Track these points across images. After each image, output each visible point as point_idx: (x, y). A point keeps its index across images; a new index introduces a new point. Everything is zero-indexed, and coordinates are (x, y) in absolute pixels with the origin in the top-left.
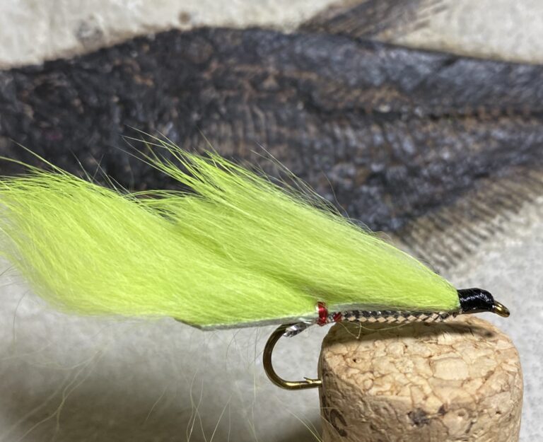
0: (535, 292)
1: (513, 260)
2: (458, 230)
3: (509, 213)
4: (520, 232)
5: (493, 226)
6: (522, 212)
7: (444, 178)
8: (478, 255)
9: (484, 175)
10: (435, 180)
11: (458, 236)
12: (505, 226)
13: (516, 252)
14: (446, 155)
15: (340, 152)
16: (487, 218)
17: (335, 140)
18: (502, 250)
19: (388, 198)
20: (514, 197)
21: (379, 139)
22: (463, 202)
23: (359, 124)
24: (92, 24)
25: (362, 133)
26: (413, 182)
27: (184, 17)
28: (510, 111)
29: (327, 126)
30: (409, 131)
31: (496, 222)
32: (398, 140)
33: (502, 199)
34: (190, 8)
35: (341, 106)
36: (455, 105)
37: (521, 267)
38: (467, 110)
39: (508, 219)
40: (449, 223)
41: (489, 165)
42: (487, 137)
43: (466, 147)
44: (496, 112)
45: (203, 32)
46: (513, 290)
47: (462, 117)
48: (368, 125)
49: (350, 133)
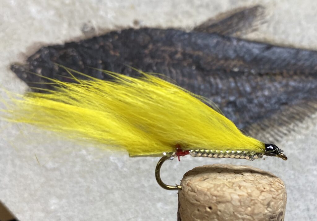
0: (311, 161)
1: (300, 145)
2: (272, 130)
3: (298, 122)
4: (303, 131)
5: (290, 128)
6: (304, 122)
7: (265, 105)
8: (282, 143)
9: (285, 104)
10: (261, 105)
11: (272, 133)
12: (296, 128)
13: (302, 141)
14: (266, 93)
15: (214, 91)
16: (287, 124)
17: (211, 85)
18: (294, 140)
19: (238, 114)
20: (301, 115)
21: (233, 85)
22: (275, 116)
23: (223, 77)
24: (90, 25)
25: (225, 81)
26: (250, 106)
27: (136, 22)
28: (298, 72)
29: (207, 78)
30: (248, 81)
31: (291, 126)
32: (242, 85)
33: (294, 115)
34: (139, 18)
35: (214, 68)
36: (271, 69)
37: (304, 149)
38: (277, 71)
39: (297, 125)
40: (268, 127)
41: (288, 99)
42: (287, 85)
43: (276, 89)
44: (291, 73)
45: (145, 30)
46: (300, 160)
47: (275, 75)
48: (227, 78)
49: (218, 81)
